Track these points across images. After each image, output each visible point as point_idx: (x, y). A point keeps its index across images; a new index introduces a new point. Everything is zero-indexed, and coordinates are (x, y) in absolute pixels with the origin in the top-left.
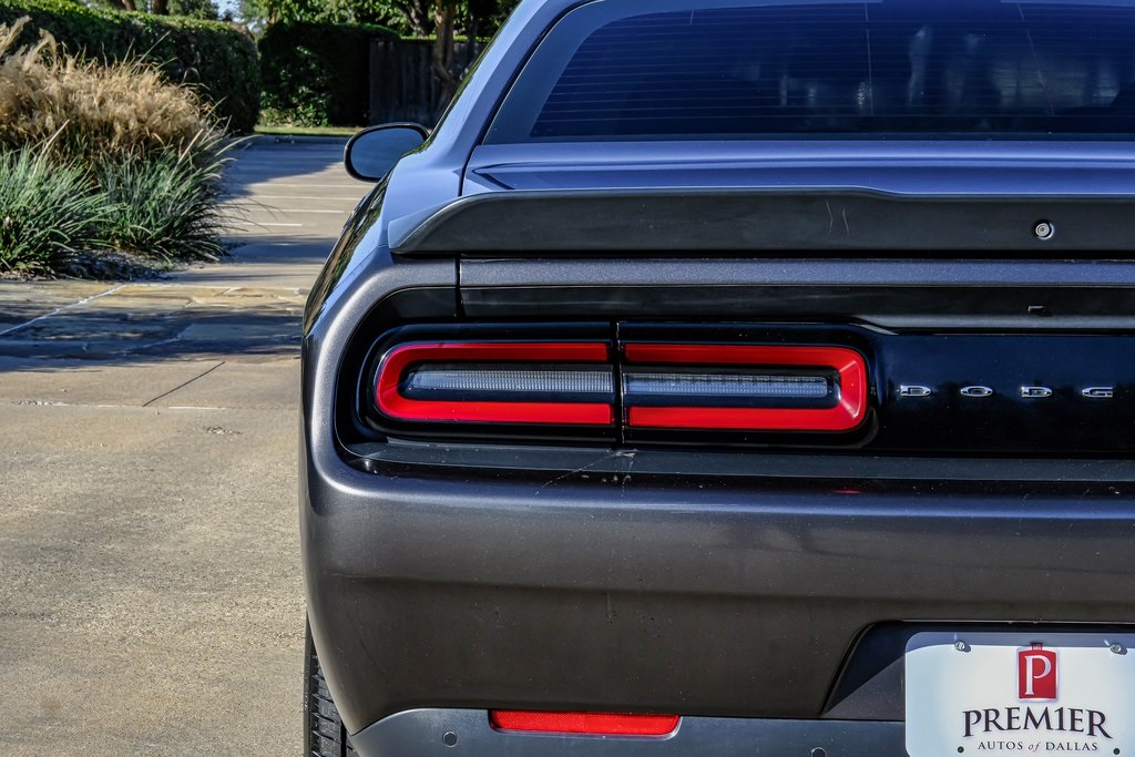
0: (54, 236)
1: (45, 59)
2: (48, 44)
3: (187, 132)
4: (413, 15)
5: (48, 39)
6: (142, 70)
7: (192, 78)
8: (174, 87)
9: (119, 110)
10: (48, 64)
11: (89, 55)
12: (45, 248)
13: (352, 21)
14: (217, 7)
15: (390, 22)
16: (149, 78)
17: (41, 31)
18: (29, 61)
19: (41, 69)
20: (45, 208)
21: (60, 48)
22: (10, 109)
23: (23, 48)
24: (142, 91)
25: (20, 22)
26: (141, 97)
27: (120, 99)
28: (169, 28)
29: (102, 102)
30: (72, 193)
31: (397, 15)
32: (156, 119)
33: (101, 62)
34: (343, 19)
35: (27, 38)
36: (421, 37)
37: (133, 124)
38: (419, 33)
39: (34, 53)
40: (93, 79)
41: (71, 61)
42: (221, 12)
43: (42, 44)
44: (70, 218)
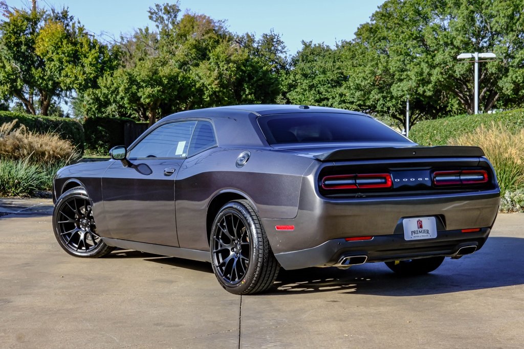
0: (31, 185)
1: (23, 132)
2: (23, 128)
3: (68, 154)
4: (140, 113)
5: (23, 126)
6: (53, 135)
7: (69, 138)
8: (63, 141)
9: (47, 148)
10: (23, 134)
11: (37, 132)
12: (28, 189)
13: (117, 116)
14: (63, 112)
15: (132, 116)
16: (56, 138)
17: (21, 124)
18: (17, 133)
19: (21, 136)
20: (27, 177)
21: (27, 129)
22: (12, 149)
23: (15, 130)
24: (54, 142)
25: (15, 121)
26: (54, 144)
27: (46, 144)
28: (52, 121)
29: (41, 146)
30: (35, 173)
31: (134, 114)
32: (58, 150)
33: (40, 134)
34: (114, 116)
35: (17, 126)
36: (144, 122)
37: (51, 152)
38: (143, 121)
39: (19, 131)
40: (37, 139)
41: (31, 133)
42: (65, 113)
43: (21, 128)
44: (35, 180)
